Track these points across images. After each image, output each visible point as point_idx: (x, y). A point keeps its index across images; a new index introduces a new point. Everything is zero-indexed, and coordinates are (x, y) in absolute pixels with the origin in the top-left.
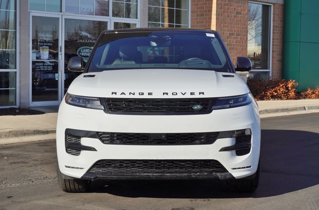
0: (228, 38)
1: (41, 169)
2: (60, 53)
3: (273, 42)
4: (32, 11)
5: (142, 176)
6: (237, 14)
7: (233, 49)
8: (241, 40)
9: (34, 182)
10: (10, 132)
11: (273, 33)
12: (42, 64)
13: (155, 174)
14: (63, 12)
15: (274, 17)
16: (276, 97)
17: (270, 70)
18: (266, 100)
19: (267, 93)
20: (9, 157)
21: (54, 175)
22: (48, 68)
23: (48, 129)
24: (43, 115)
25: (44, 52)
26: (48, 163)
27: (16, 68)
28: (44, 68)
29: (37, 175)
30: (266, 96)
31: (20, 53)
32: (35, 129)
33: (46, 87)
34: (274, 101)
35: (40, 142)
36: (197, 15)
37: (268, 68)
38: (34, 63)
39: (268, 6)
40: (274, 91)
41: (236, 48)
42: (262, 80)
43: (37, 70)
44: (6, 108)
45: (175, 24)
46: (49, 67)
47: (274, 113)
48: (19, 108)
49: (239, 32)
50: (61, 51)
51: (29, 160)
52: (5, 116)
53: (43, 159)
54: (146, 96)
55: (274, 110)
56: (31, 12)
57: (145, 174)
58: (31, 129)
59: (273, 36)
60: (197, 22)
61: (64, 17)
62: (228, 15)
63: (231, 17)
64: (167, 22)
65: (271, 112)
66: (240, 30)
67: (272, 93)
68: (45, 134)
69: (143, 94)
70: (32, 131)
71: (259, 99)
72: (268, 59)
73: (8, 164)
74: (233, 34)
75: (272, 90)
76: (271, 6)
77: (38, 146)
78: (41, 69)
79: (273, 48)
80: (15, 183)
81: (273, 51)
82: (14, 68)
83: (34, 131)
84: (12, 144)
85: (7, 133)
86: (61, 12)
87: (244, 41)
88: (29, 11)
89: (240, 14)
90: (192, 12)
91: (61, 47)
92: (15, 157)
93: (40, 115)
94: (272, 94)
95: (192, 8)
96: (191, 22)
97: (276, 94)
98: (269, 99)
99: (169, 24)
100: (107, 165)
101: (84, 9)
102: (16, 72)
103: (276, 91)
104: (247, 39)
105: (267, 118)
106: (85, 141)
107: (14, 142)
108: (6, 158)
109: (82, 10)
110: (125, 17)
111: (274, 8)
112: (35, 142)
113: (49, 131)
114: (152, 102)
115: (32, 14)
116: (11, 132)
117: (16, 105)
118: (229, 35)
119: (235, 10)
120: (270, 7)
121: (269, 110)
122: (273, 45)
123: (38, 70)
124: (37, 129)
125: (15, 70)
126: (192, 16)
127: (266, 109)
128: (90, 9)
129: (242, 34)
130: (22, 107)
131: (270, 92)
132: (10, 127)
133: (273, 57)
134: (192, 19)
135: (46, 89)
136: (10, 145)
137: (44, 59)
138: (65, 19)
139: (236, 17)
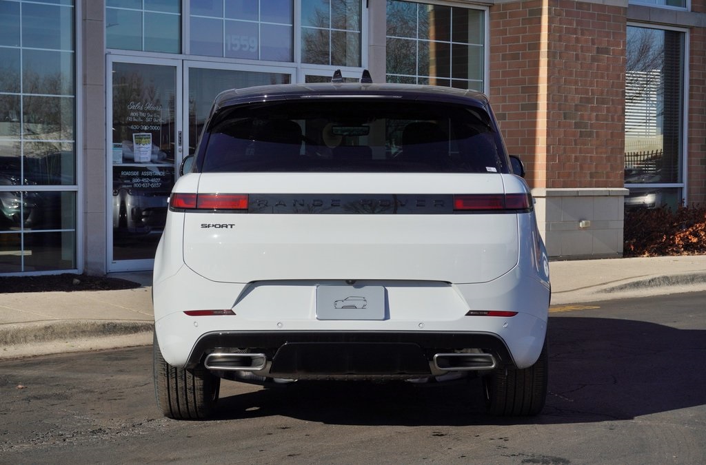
0: (576, 110)
1: (93, 412)
2: (178, 147)
3: (690, 118)
4: (113, 51)
6: (598, 52)
7: (590, 135)
8: (610, 114)
9: (67, 440)
10: (46, 328)
11: (691, 97)
12: (138, 173)
14: (185, 54)
15: (691, 60)
16: (697, 249)
17: (684, 185)
18: (673, 255)
19: (673, 239)
20: (30, 383)
21: (118, 424)
22: (151, 183)
23: (137, 322)
24: (135, 289)
25: (141, 145)
26: (115, 398)
27: (75, 184)
28: (142, 183)
29: (79, 424)
30: (671, 245)
31: (85, 149)
32: (107, 322)
33: (150, 228)
34: (691, 257)
35: (116, 350)
36: (504, 57)
37: (679, 180)
38: (117, 170)
39: (679, 33)
40: (690, 234)
41: (597, 132)
42: (663, 207)
43: (124, 186)
44: (53, 275)
45: (451, 79)
46: (152, 180)
47: (686, 283)
48: (83, 274)
49: (605, 94)
50: (180, 144)
51: (74, 390)
52: (46, 293)
53: (106, 389)
55: (684, 276)
56: (110, 53)
58: (97, 321)
59: (690, 103)
60: (505, 74)
61: (187, 65)
62: (577, 55)
63: (585, 59)
64: (434, 74)
65: (678, 282)
66: (605, 91)
67: (687, 238)
68: (131, 333)
70: (98, 326)
71: (655, 252)
72: (679, 159)
73: (23, 400)
74: (589, 100)
75: (686, 231)
76: (684, 33)
77: (104, 360)
78: (135, 185)
79: (690, 133)
80: (22, 443)
81: (690, 140)
82: (73, 182)
83: (104, 325)
84: (48, 355)
85: (40, 330)
86: (181, 53)
87: (616, 117)
88: (106, 51)
89: (606, 51)
90: (492, 50)
91: (181, 134)
92: (43, 384)
93: (129, 291)
94: (685, 239)
95: (491, 41)
96: (491, 74)
97: (695, 240)
98: (678, 253)
99: (437, 79)
101: (236, 45)
102: (76, 192)
103: (696, 234)
104: (624, 112)
105: (665, 296)
107: (53, 351)
108: (20, 386)
109: (229, 48)
110: (332, 64)
111: (692, 39)
112: (102, 351)
113: (138, 327)
115: (111, 59)
116: (49, 327)
117: (76, 268)
118: (580, 102)
119: (593, 43)
120: (682, 36)
121: (672, 277)
122: (690, 125)
123: (128, 186)
124: (110, 321)
125: (74, 186)
126: (491, 59)
127: (665, 275)
128: (248, 46)
129: (612, 100)
130: (90, 273)
131: (682, 235)
132: (50, 317)
133: (690, 154)
134: (491, 67)
135: (152, 232)
136: (42, 358)
137: (142, 161)
138: (191, 69)
139: (595, 59)
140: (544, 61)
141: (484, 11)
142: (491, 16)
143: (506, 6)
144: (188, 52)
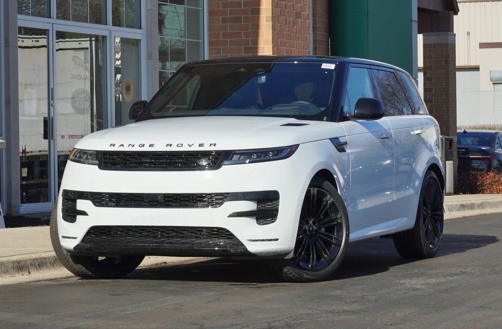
2: (51, 102)
5: (137, 246)
13: (152, 245)
14: (53, 18)
31: (7, 104)
36: (225, 20)
48: (7, 216)
50: (52, 99)
54: (146, 149)
57: (141, 244)
60: (226, 36)
63: (290, 23)
69: (143, 146)
86: (50, 17)
89: (300, 16)
90: (211, 13)
91: (52, 89)
95: (209, 5)
96: (210, 36)
100: (101, 233)
101: (76, 10)
106: (82, 205)
109: (73, 13)
114: (153, 156)
119: (293, 8)
128: (82, 11)
130: (13, 214)
138: (57, 32)
139: (294, 23)
144: (55, 17)
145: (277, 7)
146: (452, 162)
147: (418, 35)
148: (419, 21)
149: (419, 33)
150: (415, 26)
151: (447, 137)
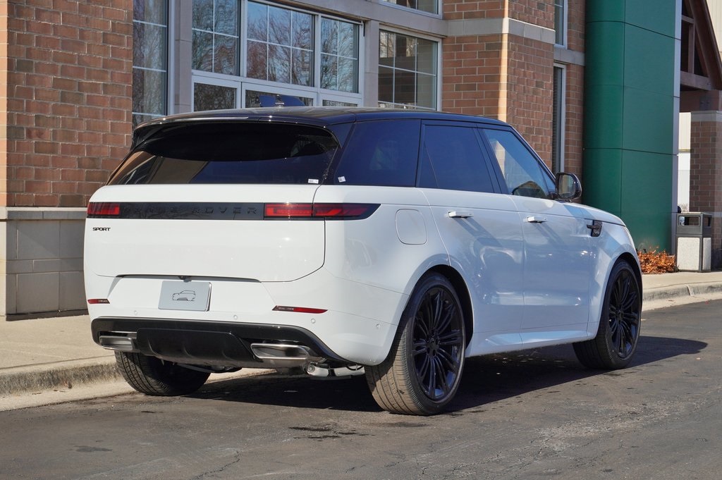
4: (195, 72)
6: (537, 86)
14: (243, 76)
15: (567, 95)
36: (458, 88)
39: (557, 69)
56: (193, 74)
59: (567, 135)
60: (459, 103)
62: (524, 88)
63: (529, 92)
76: (562, 69)
79: (566, 163)
81: (566, 169)
87: (547, 147)
88: (191, 71)
89: (542, 86)
90: (445, 80)
95: (443, 72)
96: (443, 103)
111: (568, 75)
119: (534, 77)
120: (560, 71)
126: (444, 89)
129: (545, 130)
134: (443, 97)
138: (247, 91)
139: (535, 92)
140: (503, 93)
141: (437, 42)
142: (444, 49)
143: (460, 39)
144: (245, 75)
145: (514, 74)
146: (710, 238)
147: (680, 114)
148: (681, 98)
149: (682, 110)
150: (677, 103)
151: (705, 213)
